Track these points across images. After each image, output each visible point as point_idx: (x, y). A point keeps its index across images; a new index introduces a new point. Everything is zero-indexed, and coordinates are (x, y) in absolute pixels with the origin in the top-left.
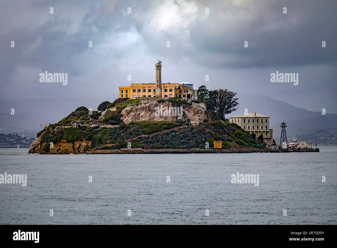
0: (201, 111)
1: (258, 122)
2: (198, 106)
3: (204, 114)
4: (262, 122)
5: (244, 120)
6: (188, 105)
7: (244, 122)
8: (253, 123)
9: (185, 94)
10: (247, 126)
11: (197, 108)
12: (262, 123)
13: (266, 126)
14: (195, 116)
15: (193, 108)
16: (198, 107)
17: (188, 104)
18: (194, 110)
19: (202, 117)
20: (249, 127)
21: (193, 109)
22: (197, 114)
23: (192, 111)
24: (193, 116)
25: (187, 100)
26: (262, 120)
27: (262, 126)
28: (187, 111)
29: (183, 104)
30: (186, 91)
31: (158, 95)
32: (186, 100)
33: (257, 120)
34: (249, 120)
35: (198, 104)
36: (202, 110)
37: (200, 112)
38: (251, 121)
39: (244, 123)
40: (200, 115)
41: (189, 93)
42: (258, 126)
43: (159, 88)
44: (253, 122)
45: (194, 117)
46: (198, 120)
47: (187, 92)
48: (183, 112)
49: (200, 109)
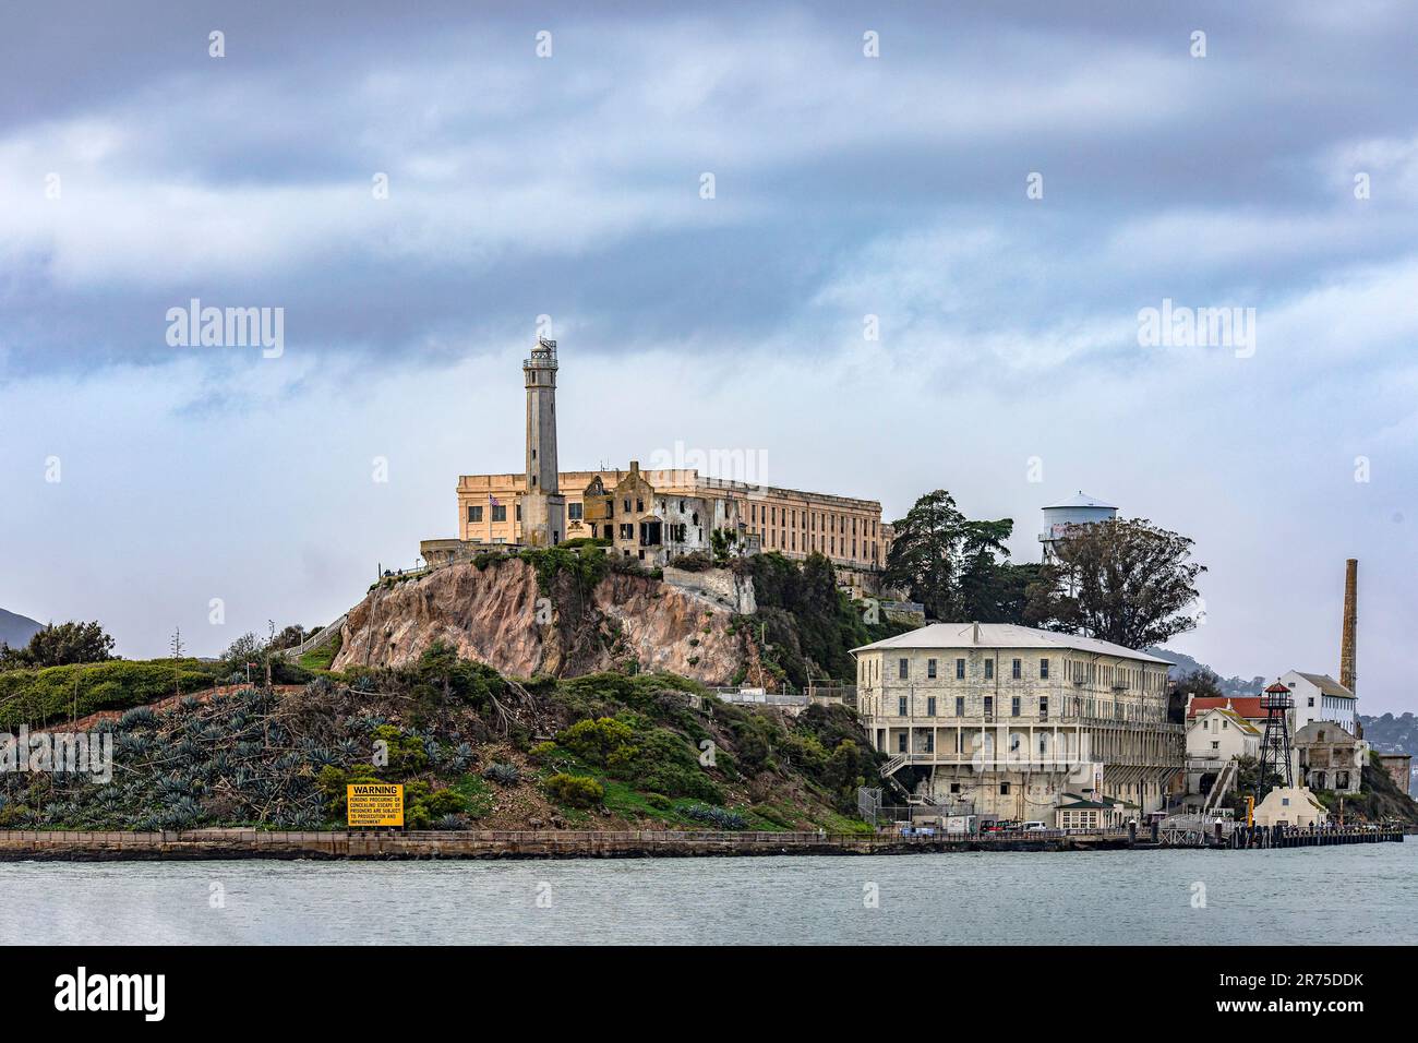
0: (710, 615)
1: (989, 675)
2: (693, 589)
3: (722, 634)
4: (1017, 674)
5: (904, 663)
6: (641, 584)
7: (904, 674)
8: (958, 683)
9: (627, 519)
10: (921, 697)
11: (683, 597)
12: (1015, 682)
13: (1044, 699)
14: (676, 645)
15: (669, 596)
16: (695, 597)
17: (641, 574)
18: (670, 609)
19: (711, 647)
20: (932, 702)
21: (664, 604)
22: (688, 631)
23: (659, 613)
24: (660, 644)
25: (642, 554)
26: (1017, 664)
27: (1016, 701)
28: (632, 614)
29: (613, 577)
30: (634, 505)
31: (534, 532)
32: (635, 553)
33: (982, 665)
34: (932, 662)
35: (697, 575)
36: (717, 609)
37: (703, 620)
38: (947, 668)
39: (900, 683)
40: (700, 636)
41: (650, 513)
42: (988, 701)
43: (537, 492)
44: (961, 675)
45: (667, 650)
46: (686, 664)
47: (640, 508)
48: (608, 619)
49: (707, 606)
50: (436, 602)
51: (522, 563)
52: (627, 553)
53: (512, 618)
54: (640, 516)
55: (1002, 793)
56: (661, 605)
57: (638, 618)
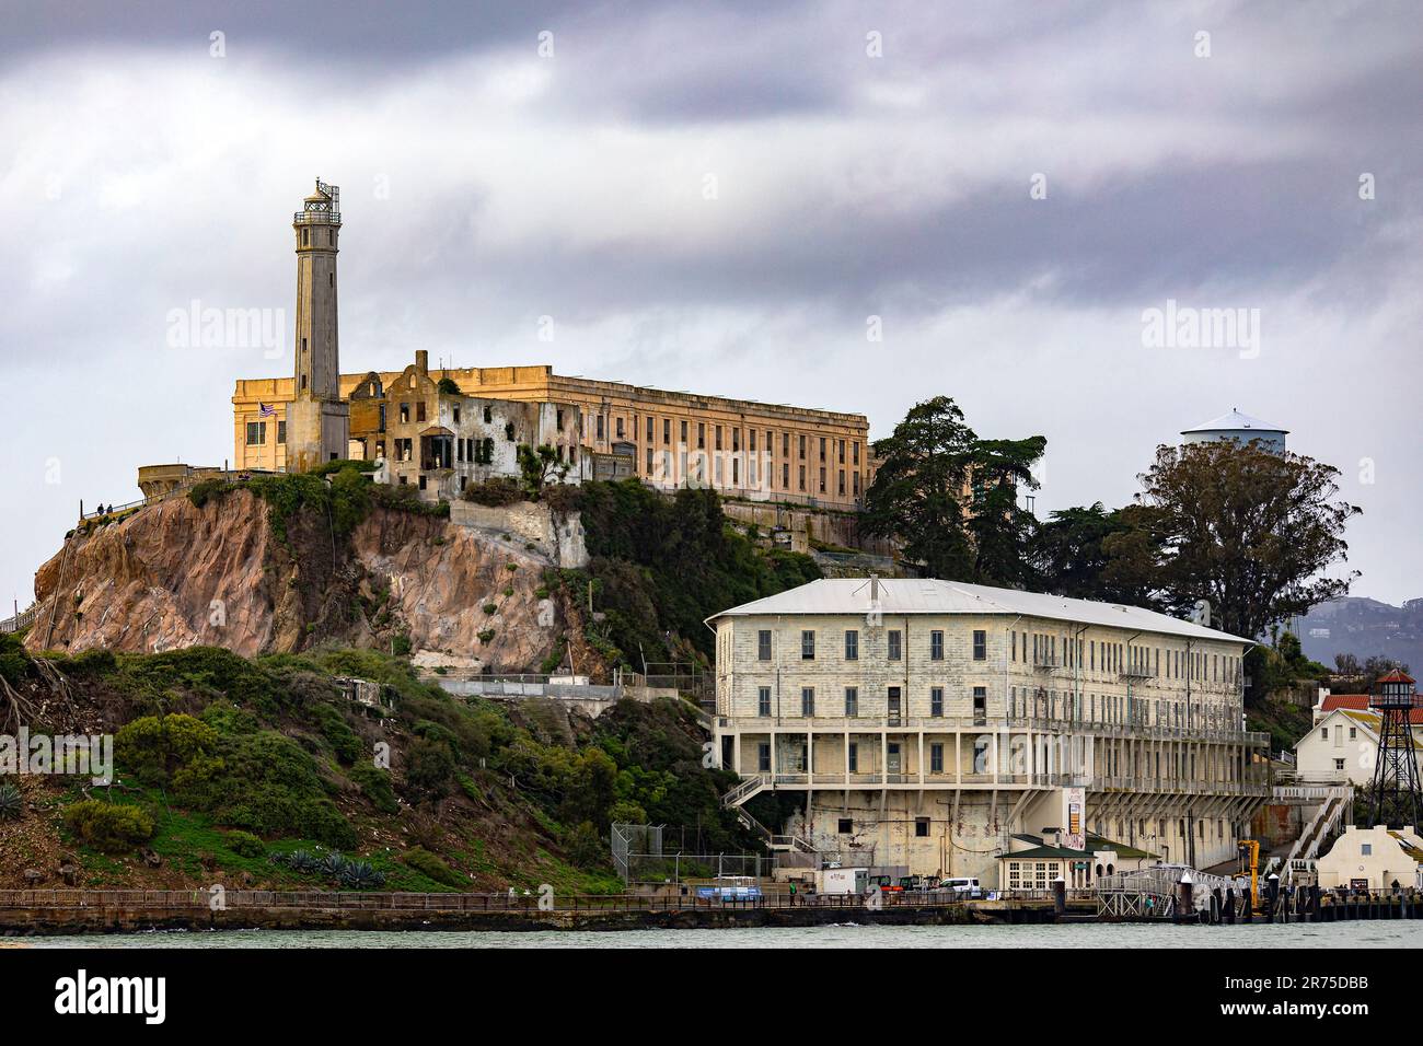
0: (513, 569)
1: (895, 654)
2: (492, 531)
3: (530, 596)
4: (937, 653)
5: (765, 637)
6: (419, 524)
7: (765, 653)
8: (848, 666)
9: (405, 432)
10: (792, 689)
11: (476, 542)
12: (935, 665)
13: (980, 691)
14: (465, 613)
15: (458, 541)
16: (495, 544)
17: (423, 512)
18: (458, 560)
19: (513, 616)
20: (808, 695)
21: (451, 553)
22: (482, 593)
23: (443, 568)
24: (441, 611)
25: (423, 482)
26: (937, 638)
27: (937, 694)
28: (406, 569)
29: (381, 515)
30: (413, 411)
31: (301, 457)
32: (414, 480)
33: (885, 640)
34: (808, 636)
35: (499, 511)
36: (523, 560)
37: (503, 576)
38: (830, 644)
39: (759, 667)
40: (499, 600)
41: (434, 422)
42: (894, 693)
43: (307, 398)
44: (852, 654)
45: (452, 620)
46: (476, 640)
47: (422, 416)
48: (371, 576)
49: (509, 556)
50: (139, 554)
51: (250, 496)
52: (403, 479)
53: (235, 575)
54: (421, 428)
55: (918, 835)
56: (446, 556)
57: (414, 574)
